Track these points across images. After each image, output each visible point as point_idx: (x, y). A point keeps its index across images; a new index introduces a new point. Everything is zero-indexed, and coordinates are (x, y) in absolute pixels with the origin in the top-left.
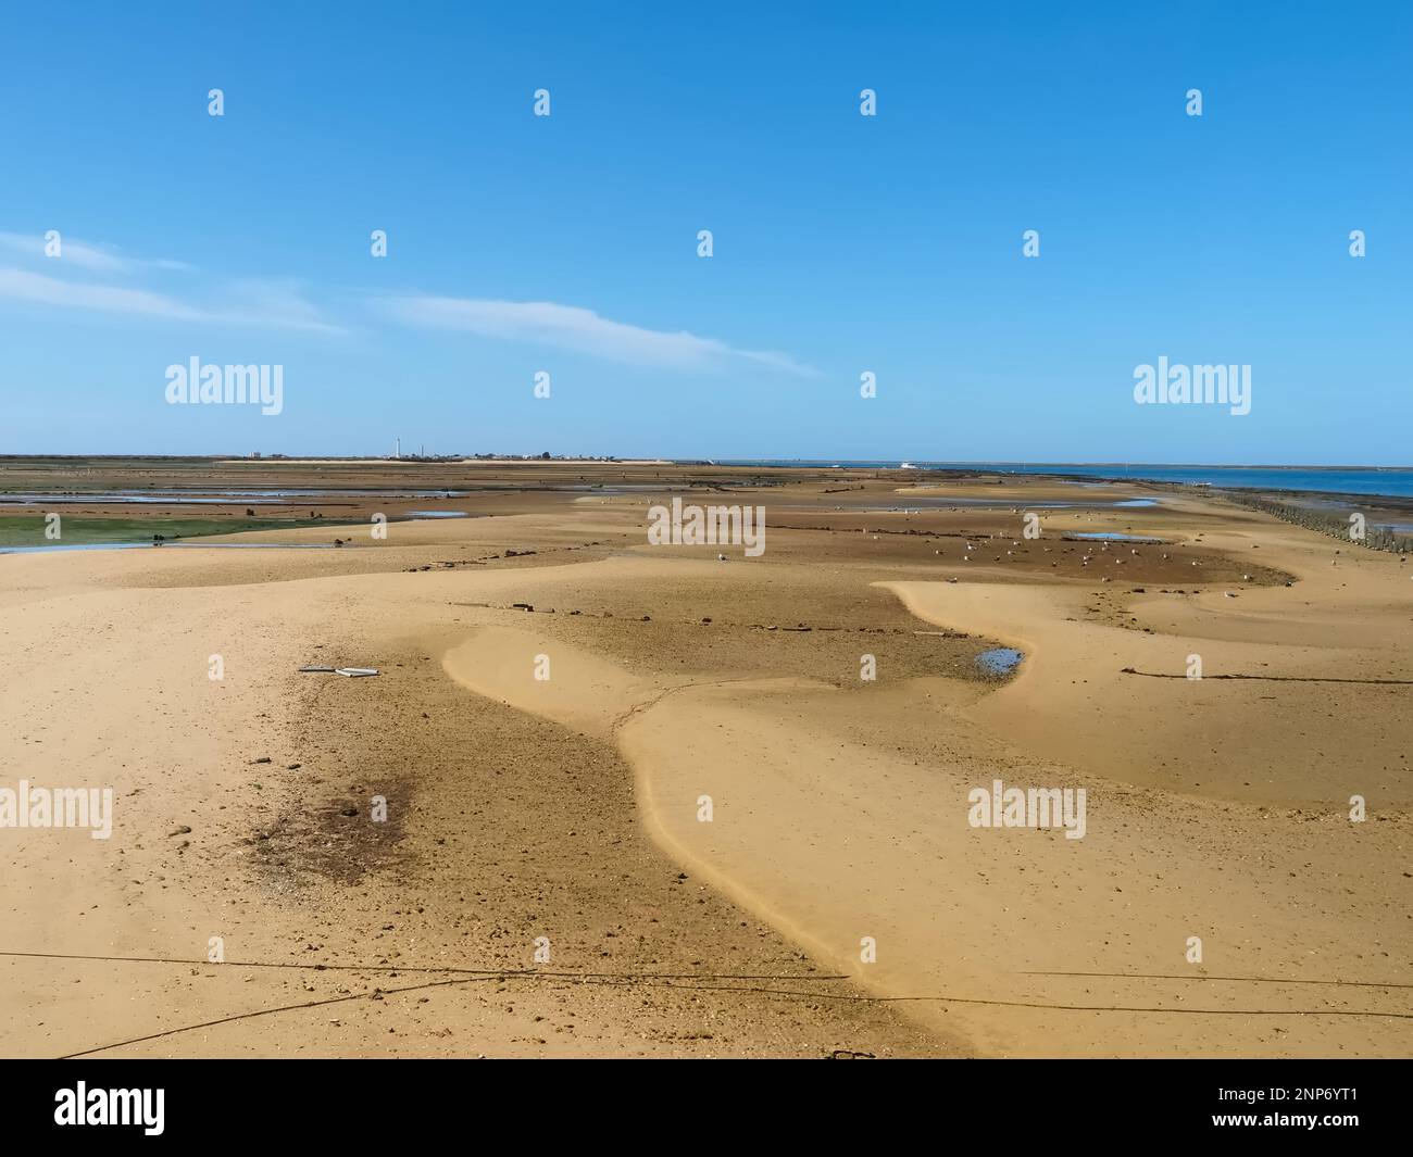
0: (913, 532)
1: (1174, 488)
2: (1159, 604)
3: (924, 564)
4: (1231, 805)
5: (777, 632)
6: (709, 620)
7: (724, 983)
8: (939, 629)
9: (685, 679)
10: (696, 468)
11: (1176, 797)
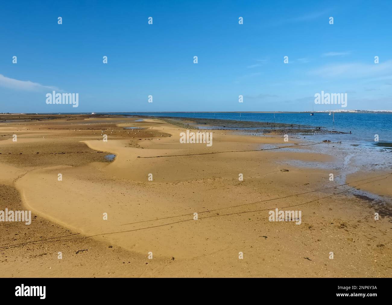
0: (89, 129)
1: (146, 117)
2: (144, 142)
3: (92, 136)
4: (161, 183)
5: (56, 154)
6: (38, 153)
8: (96, 151)
9: (33, 168)
10: (33, 115)
11: (150, 183)
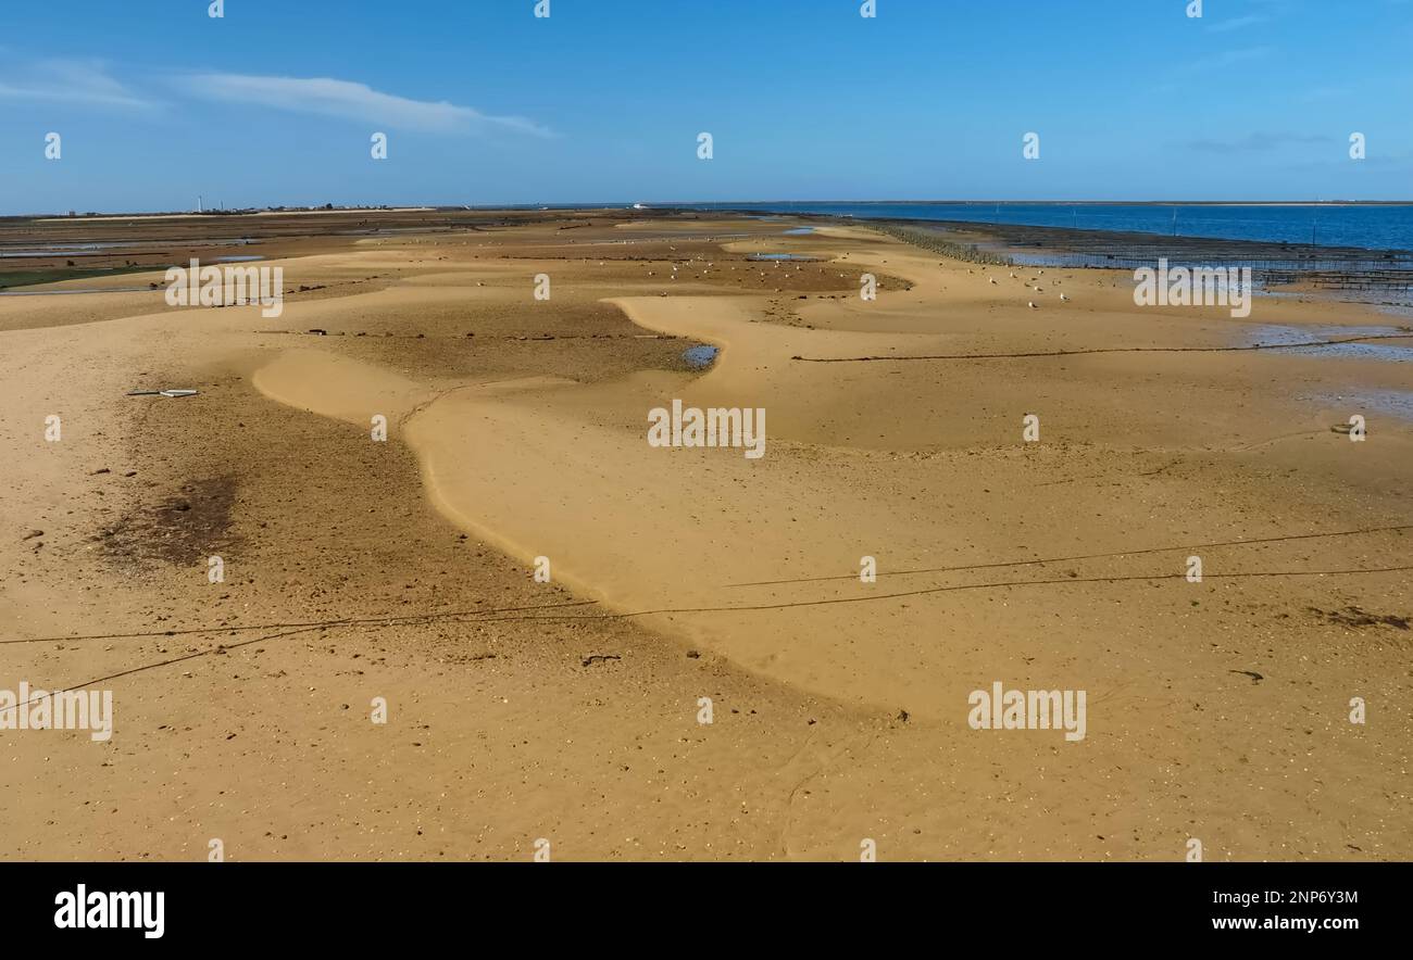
0: (631, 259)
1: (827, 220)
2: (817, 306)
3: (640, 283)
4: (871, 452)
5: (527, 341)
6: (472, 335)
7: (502, 615)
8: (654, 333)
9: (456, 382)
10: (455, 213)
11: (834, 449)
